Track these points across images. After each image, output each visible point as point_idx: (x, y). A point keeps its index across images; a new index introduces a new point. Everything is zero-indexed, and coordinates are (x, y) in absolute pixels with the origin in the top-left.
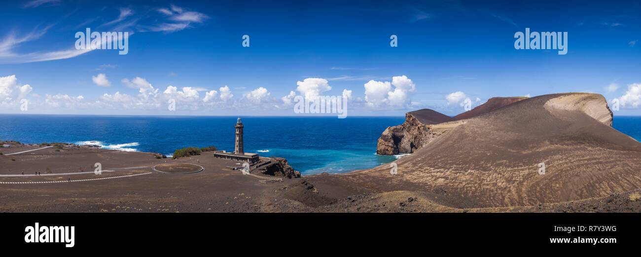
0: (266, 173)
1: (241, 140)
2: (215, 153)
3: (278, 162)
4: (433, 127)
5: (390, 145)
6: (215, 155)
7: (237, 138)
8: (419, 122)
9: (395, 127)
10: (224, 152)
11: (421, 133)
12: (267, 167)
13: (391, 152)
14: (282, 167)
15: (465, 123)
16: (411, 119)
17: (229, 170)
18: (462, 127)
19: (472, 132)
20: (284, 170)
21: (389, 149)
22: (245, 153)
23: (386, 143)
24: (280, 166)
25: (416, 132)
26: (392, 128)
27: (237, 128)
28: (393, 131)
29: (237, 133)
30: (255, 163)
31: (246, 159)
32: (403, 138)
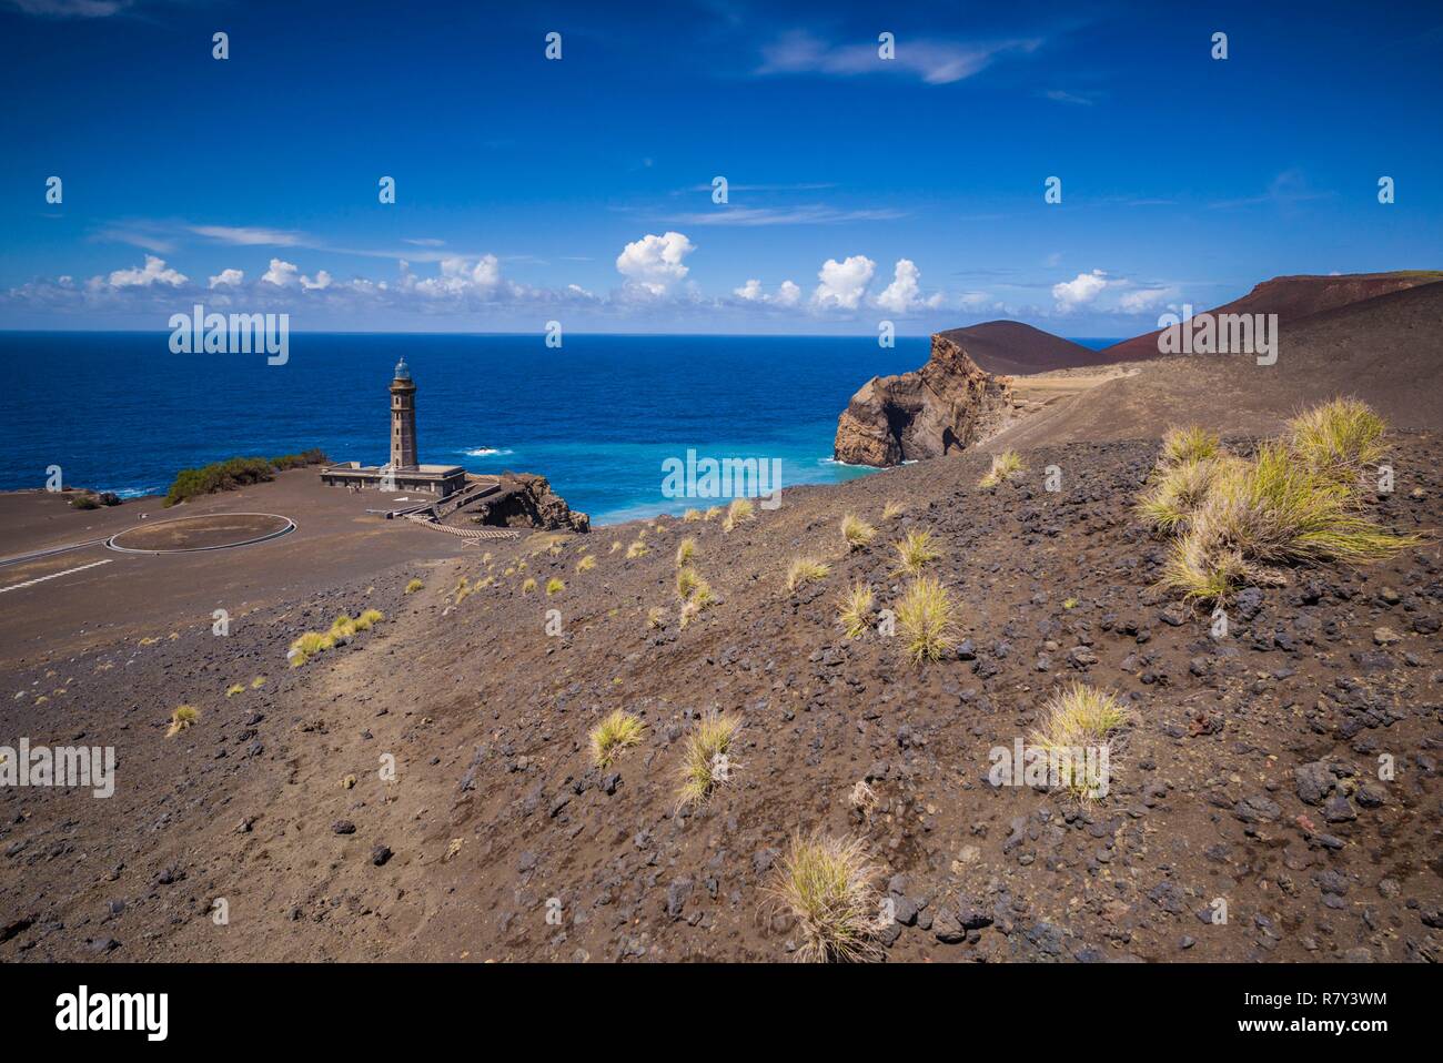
0: (486, 522)
1: (410, 428)
2: (324, 470)
3: (522, 487)
4: (1016, 382)
5: (877, 433)
6: (325, 478)
7: (397, 424)
8: (972, 364)
9: (894, 378)
10: (356, 465)
11: (977, 402)
12: (490, 505)
13: (879, 458)
14: (532, 500)
15: (1132, 373)
16: (949, 354)
17: (377, 520)
18: (1119, 387)
19: (1153, 409)
20: (541, 511)
21: (874, 446)
22: (421, 467)
23: (864, 429)
24: (527, 500)
25: (962, 397)
26: (885, 381)
27: (395, 393)
28: (888, 389)
29: (397, 407)
30: (455, 493)
32: (919, 414)
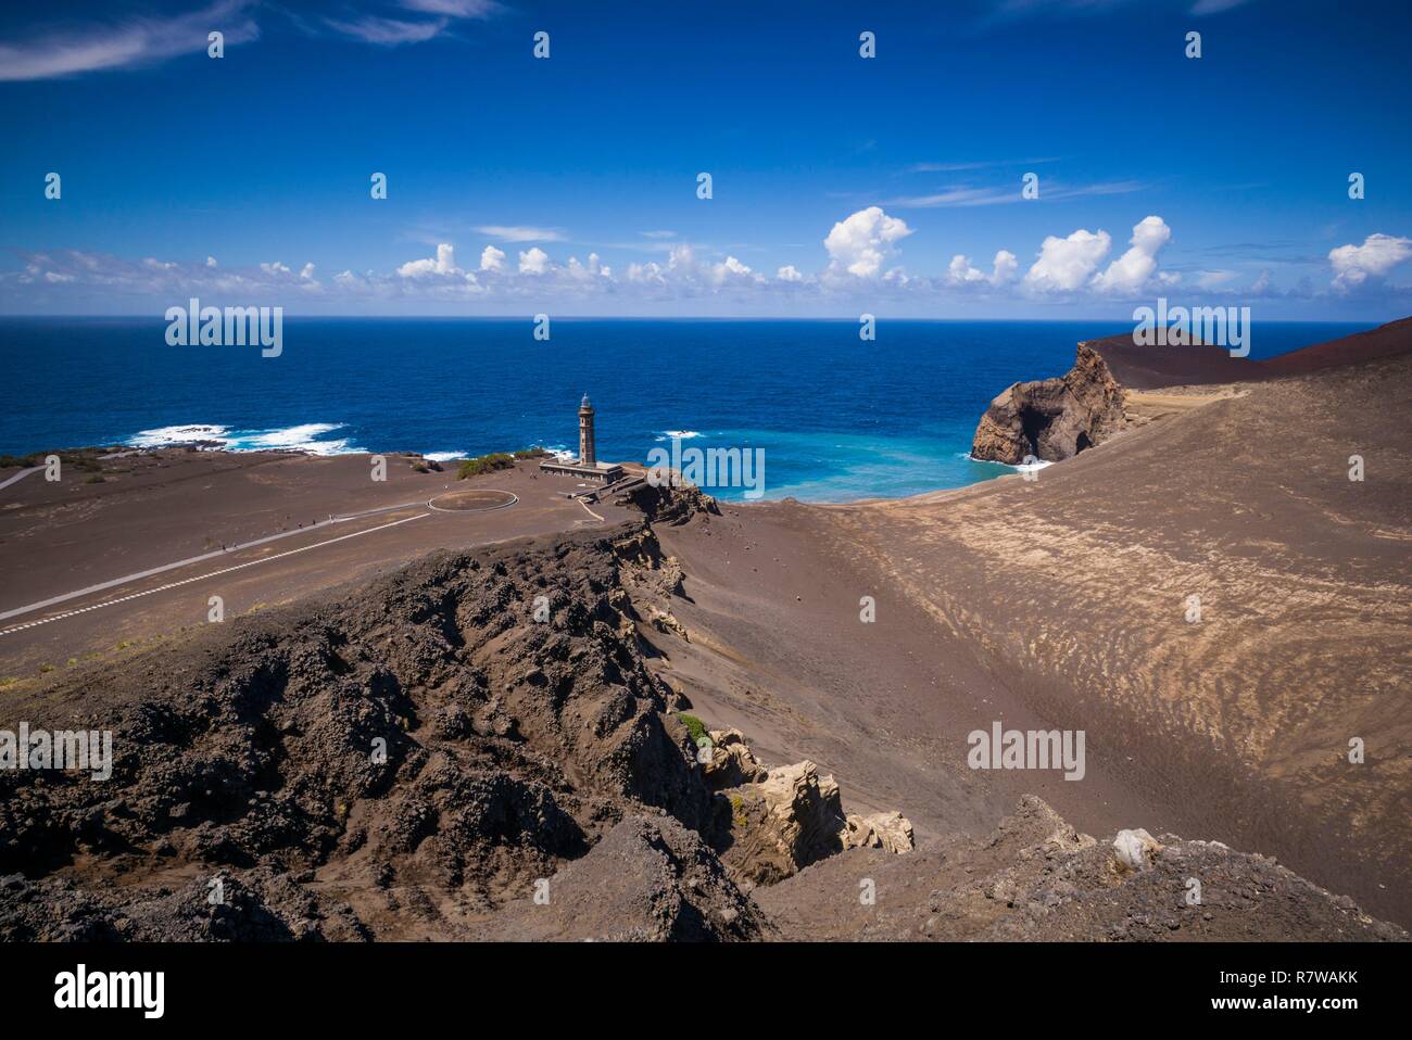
1: (591, 440)
5: (1010, 434)
7: (583, 436)
8: (1109, 374)
9: (1037, 383)
11: (1106, 410)
12: (632, 492)
13: (1011, 456)
16: (1092, 363)
17: (562, 499)
21: (1006, 445)
22: (596, 464)
23: (999, 430)
25: (1097, 404)
26: (1026, 387)
27: (582, 416)
28: (1029, 394)
29: (583, 425)
30: (614, 483)
31: (598, 475)
32: (1058, 417)
